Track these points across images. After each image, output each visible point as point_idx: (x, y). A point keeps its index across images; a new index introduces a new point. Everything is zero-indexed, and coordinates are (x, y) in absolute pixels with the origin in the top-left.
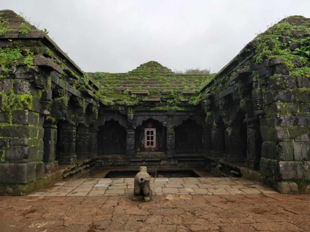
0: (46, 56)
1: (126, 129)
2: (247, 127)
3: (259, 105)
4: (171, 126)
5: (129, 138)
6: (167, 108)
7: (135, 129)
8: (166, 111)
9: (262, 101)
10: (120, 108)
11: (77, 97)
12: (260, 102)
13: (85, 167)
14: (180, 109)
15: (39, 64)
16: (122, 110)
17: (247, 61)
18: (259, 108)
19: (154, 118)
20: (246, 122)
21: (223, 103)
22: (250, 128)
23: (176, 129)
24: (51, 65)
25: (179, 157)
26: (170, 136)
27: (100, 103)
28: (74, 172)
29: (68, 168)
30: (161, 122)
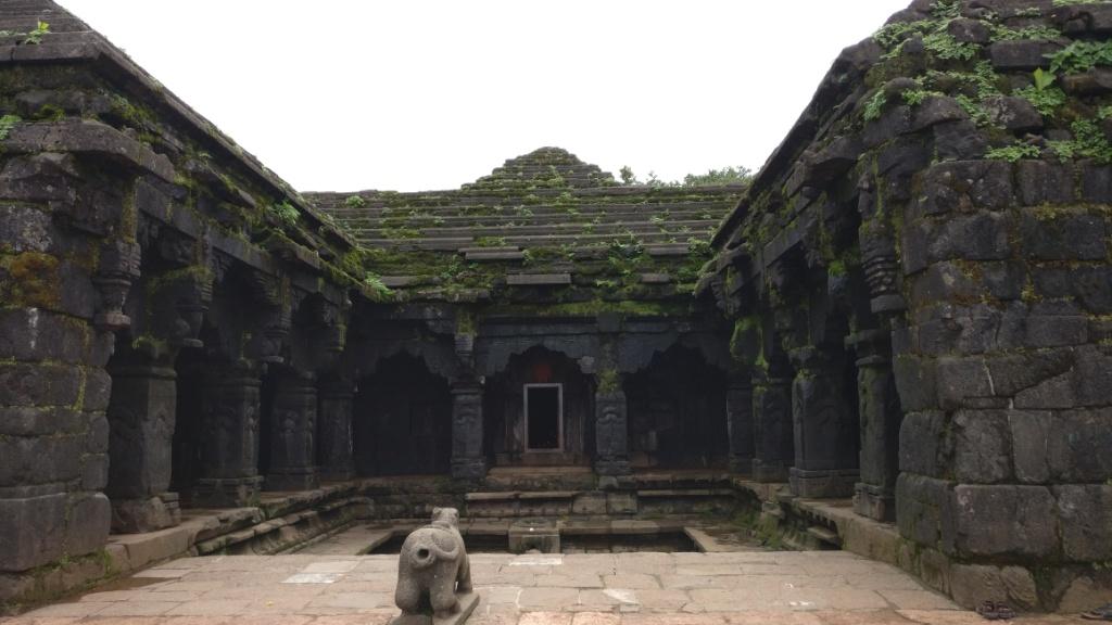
0: (114, 119)
1: (449, 383)
2: (857, 363)
3: (882, 277)
4: (610, 374)
5: (460, 418)
6: (596, 307)
7: (482, 387)
8: (591, 320)
9: (895, 261)
10: (428, 312)
11: (255, 269)
12: (888, 265)
13: (295, 518)
14: (643, 311)
15: (78, 147)
16: (436, 319)
17: (839, 118)
18: (883, 288)
19: (550, 343)
20: (852, 345)
21: (779, 281)
22: (866, 366)
23: (628, 382)
24: (124, 150)
25: (643, 485)
26: (607, 409)
27: (356, 294)
28: (248, 533)
29: (221, 521)
30: (575, 360)
